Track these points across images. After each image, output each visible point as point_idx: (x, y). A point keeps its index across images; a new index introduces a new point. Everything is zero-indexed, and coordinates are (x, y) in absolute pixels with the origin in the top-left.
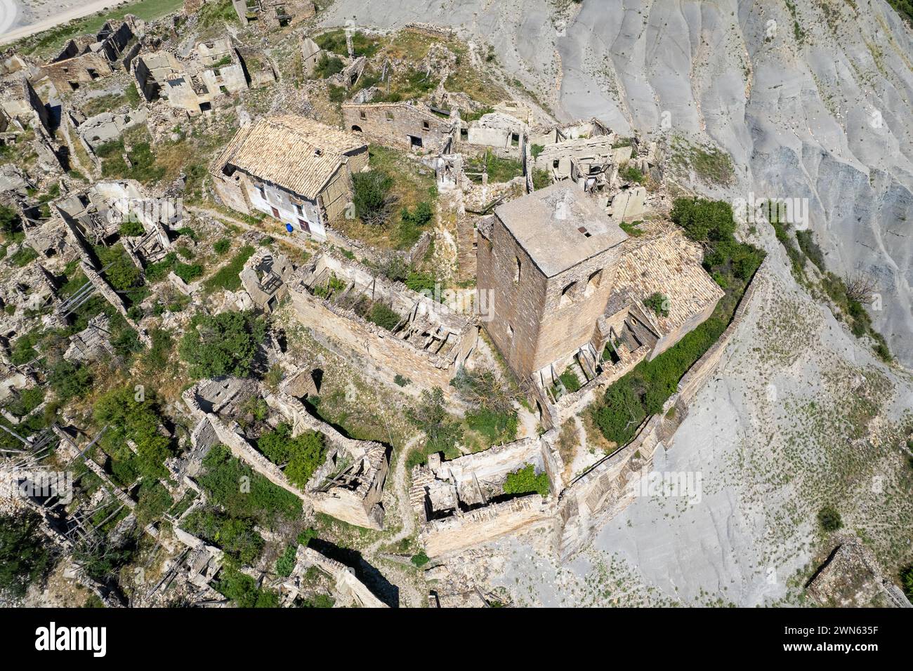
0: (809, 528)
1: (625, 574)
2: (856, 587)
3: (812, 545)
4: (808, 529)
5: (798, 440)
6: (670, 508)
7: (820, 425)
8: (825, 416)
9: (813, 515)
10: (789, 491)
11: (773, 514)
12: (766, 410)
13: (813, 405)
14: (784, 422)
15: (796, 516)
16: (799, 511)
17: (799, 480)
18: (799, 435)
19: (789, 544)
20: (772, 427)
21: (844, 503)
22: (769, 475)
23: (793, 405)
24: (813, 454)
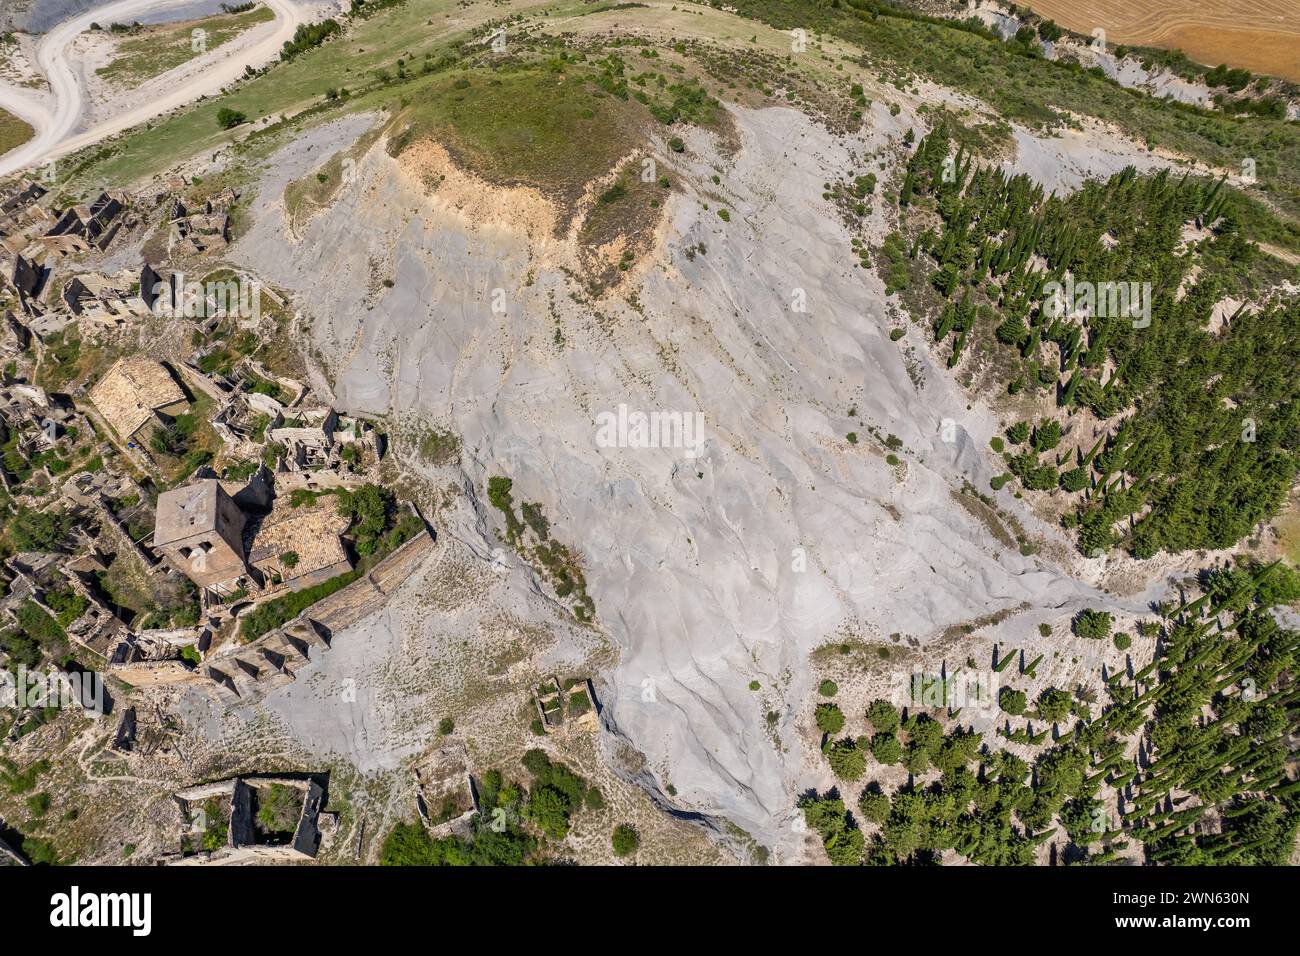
0: (430, 729)
1: (278, 727)
2: (449, 775)
3: (428, 740)
4: (428, 729)
5: (443, 667)
6: (319, 691)
7: (467, 660)
8: (475, 654)
9: (436, 722)
10: (420, 701)
11: (400, 714)
12: (417, 640)
13: (465, 644)
14: (433, 651)
15: (419, 718)
16: (423, 716)
17: (432, 695)
18: (445, 663)
19: (408, 735)
20: (421, 652)
21: (462, 718)
22: (406, 686)
23: (447, 640)
24: (452, 680)
